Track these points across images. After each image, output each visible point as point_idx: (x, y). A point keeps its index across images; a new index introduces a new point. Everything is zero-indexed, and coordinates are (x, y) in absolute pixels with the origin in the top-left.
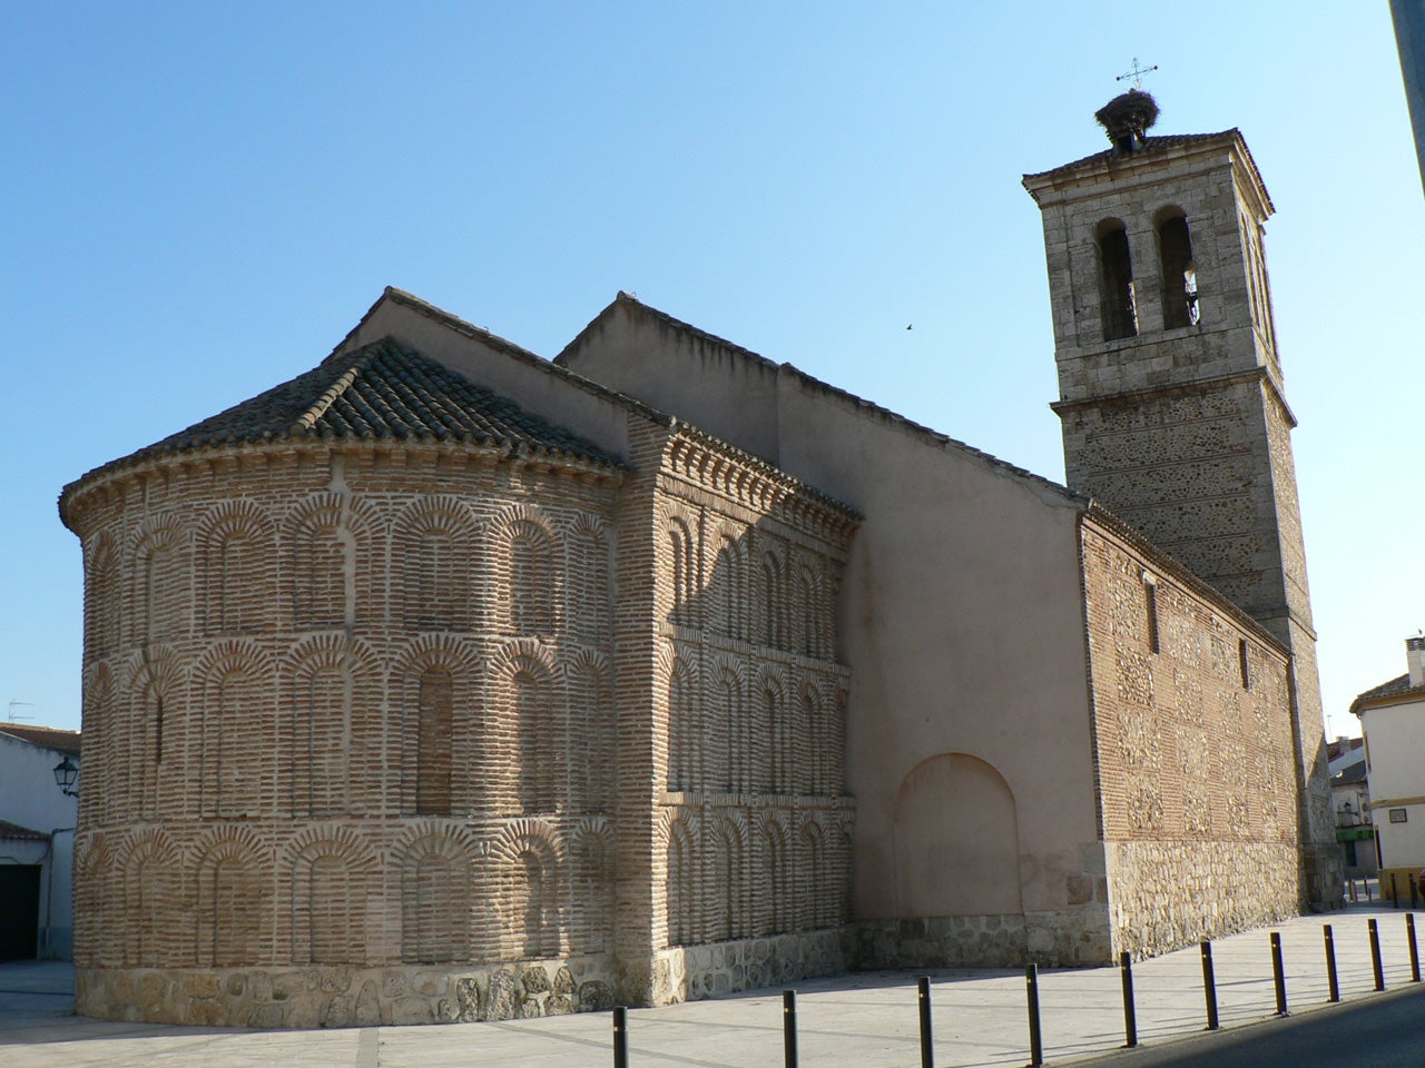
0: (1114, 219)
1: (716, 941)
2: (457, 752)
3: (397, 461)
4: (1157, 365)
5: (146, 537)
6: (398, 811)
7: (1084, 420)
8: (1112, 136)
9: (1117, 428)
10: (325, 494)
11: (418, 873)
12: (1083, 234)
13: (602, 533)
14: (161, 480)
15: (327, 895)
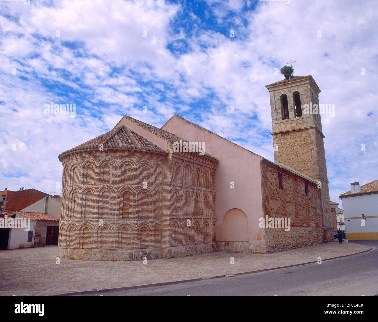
0: (284, 94)
1: (183, 245)
2: (130, 208)
3: (120, 152)
4: (293, 125)
5: (73, 165)
6: (118, 219)
7: (277, 136)
8: (285, 76)
9: (285, 138)
10: (106, 158)
11: (122, 231)
12: (278, 97)
13: (161, 165)
14: (76, 155)
15: (104, 235)
